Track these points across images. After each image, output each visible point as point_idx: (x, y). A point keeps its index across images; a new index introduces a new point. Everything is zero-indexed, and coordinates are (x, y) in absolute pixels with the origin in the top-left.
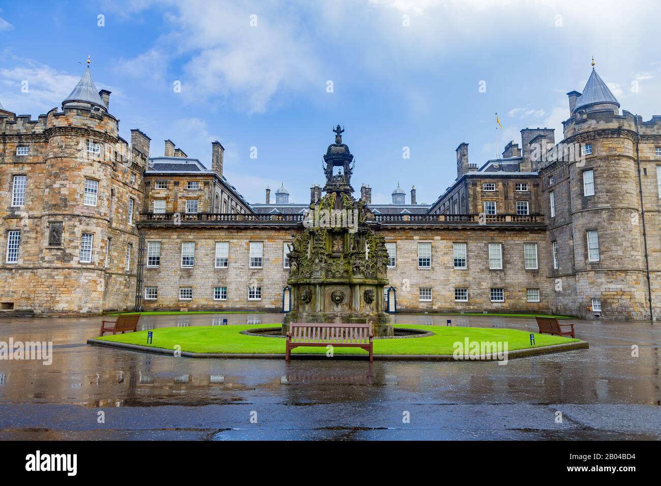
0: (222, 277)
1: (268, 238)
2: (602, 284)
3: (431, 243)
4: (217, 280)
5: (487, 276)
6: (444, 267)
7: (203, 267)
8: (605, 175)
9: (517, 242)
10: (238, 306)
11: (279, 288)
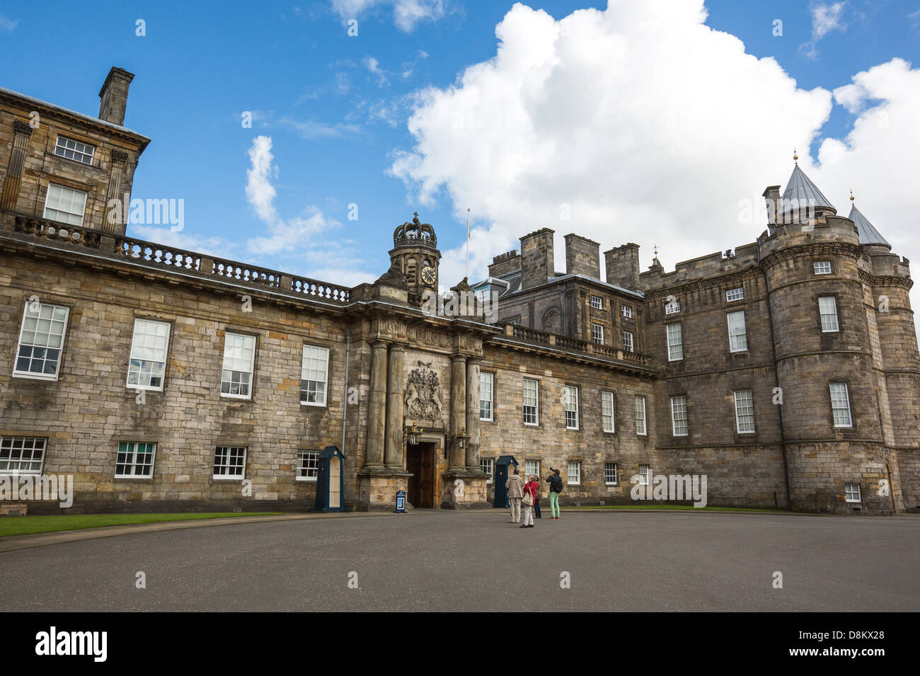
0: (146, 416)
1: (270, 329)
2: (861, 461)
3: (539, 380)
4: (132, 423)
5: (602, 442)
6: (555, 424)
7: (92, 380)
8: (852, 306)
9: (629, 392)
10: (185, 495)
11: (288, 450)
